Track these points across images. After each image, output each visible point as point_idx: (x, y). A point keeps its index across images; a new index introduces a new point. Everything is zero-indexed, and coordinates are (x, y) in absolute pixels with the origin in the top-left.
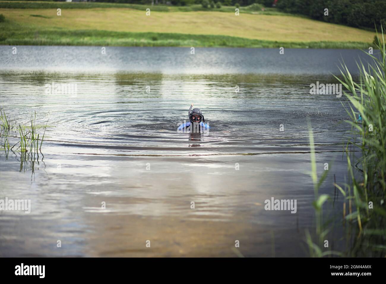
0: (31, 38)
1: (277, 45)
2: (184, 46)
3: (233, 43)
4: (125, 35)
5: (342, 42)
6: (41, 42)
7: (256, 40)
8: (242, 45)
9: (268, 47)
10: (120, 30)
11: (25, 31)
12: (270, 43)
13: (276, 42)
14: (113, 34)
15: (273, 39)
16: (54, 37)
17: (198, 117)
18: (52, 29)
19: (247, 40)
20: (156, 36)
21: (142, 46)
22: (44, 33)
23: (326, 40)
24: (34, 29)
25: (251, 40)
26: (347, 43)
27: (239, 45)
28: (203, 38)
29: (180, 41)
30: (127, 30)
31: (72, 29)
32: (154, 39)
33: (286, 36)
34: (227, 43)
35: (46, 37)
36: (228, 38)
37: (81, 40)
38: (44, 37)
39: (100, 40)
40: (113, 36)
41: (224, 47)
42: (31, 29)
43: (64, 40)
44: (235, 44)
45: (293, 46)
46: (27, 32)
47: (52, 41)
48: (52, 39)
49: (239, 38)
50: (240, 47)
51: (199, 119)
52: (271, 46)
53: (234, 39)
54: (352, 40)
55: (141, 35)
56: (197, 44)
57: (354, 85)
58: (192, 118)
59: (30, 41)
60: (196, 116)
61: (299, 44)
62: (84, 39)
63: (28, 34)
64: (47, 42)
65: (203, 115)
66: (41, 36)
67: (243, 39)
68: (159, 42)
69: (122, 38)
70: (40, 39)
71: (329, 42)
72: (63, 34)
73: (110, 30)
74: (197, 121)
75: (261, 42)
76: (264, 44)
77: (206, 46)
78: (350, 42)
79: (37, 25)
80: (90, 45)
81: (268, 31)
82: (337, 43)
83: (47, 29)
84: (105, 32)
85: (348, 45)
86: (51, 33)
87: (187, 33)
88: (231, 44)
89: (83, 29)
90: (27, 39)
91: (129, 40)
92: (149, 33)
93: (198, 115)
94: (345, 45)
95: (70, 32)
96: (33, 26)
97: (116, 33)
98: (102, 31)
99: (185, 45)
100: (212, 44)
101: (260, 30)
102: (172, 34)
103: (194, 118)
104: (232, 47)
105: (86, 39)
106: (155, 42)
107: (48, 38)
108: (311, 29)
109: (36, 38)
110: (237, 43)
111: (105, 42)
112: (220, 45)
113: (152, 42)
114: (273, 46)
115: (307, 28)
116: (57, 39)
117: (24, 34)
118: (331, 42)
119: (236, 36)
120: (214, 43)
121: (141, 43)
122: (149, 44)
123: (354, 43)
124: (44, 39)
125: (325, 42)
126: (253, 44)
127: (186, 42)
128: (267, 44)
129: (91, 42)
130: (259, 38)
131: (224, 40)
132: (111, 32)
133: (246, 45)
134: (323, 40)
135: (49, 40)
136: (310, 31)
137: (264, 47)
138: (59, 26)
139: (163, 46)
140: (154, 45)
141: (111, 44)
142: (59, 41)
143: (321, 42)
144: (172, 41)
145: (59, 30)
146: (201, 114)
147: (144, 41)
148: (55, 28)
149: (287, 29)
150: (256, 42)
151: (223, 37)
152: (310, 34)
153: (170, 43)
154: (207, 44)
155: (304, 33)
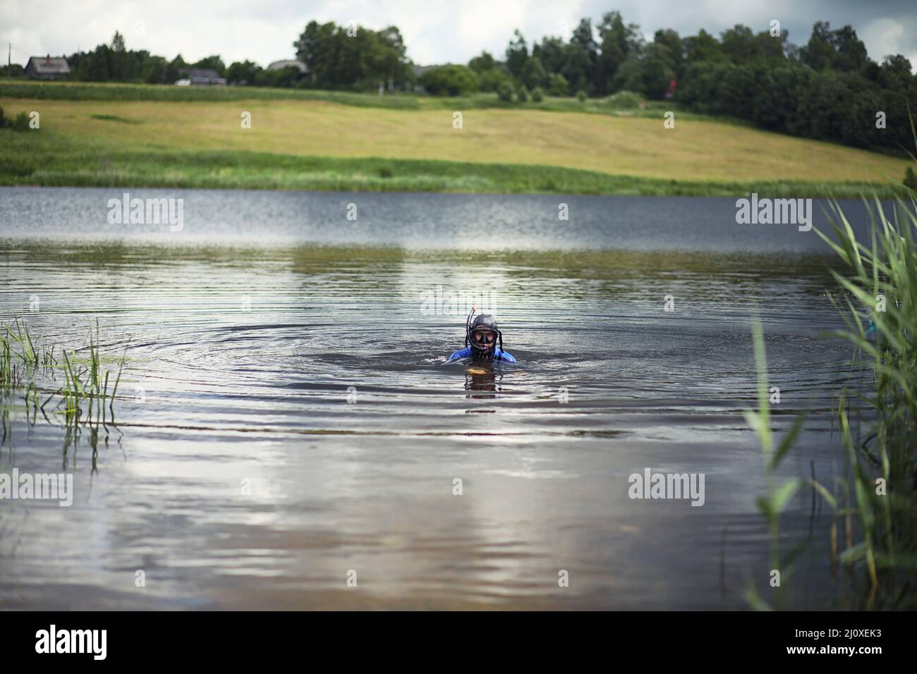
0: (92, 169)
1: (676, 188)
2: (455, 191)
3: (571, 183)
4: (315, 164)
5: (829, 183)
6: (117, 179)
7: (627, 177)
8: (593, 188)
9: (653, 194)
10: (304, 153)
11: (78, 154)
12: (658, 183)
13: (674, 183)
14: (286, 162)
15: (667, 176)
16: (146, 166)
17: (488, 334)
18: (142, 150)
19: (605, 176)
20: (389, 166)
21: (355, 190)
22: (125, 158)
23: (793, 177)
24: (101, 148)
25: (613, 178)
26: (840, 184)
27: (585, 188)
28: (501, 173)
29: (447, 180)
30: (321, 153)
31: (192, 149)
32: (385, 173)
33: (697, 167)
34: (558, 185)
35: (129, 166)
36: (560, 172)
37: (212, 175)
38: (124, 168)
39: (256, 176)
40: (286, 167)
41: (550, 193)
42: (93, 150)
43: (172, 175)
44: (576, 187)
45: (713, 190)
46: (84, 155)
47: (142, 176)
48: (144, 172)
49: (586, 173)
50: (588, 193)
51: (490, 339)
52: (661, 191)
53: (573, 174)
54: (853, 178)
55: (354, 165)
56: (485, 186)
57: (859, 250)
58: (475, 338)
59: (90, 177)
60: (482, 332)
61: (729, 188)
62: (218, 173)
63: (85, 161)
64: (131, 180)
65: (499, 330)
66: (116, 164)
67: (594, 175)
68: (396, 180)
69: (309, 170)
70: (114, 173)
71: (798, 182)
72: (169, 161)
73: (279, 150)
74: (486, 345)
75: (637, 181)
76: (644, 187)
77: (508, 191)
78: (848, 183)
79: (108, 138)
80: (233, 186)
81: (655, 155)
82: (819, 184)
83: (132, 149)
84: (270, 156)
85: (844, 188)
86: (141, 158)
87: (462, 159)
88: (565, 186)
89: (216, 148)
90: (83, 172)
91: (326, 176)
92: (372, 160)
93: (489, 329)
94: (837, 189)
95: (185, 155)
96: (98, 142)
97: (294, 158)
98: (262, 154)
99: (456, 187)
100: (521, 185)
101: (634, 153)
102: (426, 162)
103: (478, 338)
104: (569, 192)
105: (224, 174)
106: (387, 181)
107: (132, 170)
108: (757, 152)
109: (104, 169)
110: (581, 184)
111: (267, 179)
112: (541, 188)
113: (380, 180)
114: (667, 192)
115: (748, 151)
116: (155, 173)
117: (76, 160)
118: (804, 183)
119: (579, 167)
120: (526, 183)
121: (354, 183)
122: (373, 185)
123: (859, 184)
124: (122, 173)
125: (788, 183)
126: (618, 186)
127: (459, 182)
128: (651, 188)
129: (236, 179)
130: (632, 173)
131: (550, 176)
132: (282, 158)
133: (602, 189)
134: (784, 177)
135: (135, 175)
136: (753, 157)
137: (644, 193)
138: (158, 142)
139: (404, 189)
140: (384, 189)
141: (282, 186)
142: (158, 177)
143: (781, 182)
144: (428, 179)
145: (158, 152)
146: (496, 328)
147: (359, 177)
148: (148, 146)
149: (699, 152)
150: (626, 181)
151: (549, 170)
152: (753, 163)
153: (421, 183)
154: (509, 186)
155: (739, 161)
